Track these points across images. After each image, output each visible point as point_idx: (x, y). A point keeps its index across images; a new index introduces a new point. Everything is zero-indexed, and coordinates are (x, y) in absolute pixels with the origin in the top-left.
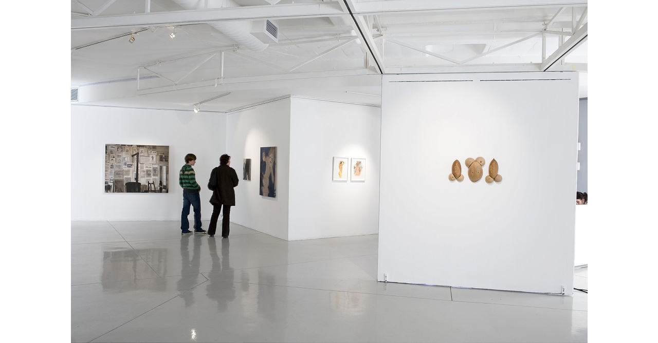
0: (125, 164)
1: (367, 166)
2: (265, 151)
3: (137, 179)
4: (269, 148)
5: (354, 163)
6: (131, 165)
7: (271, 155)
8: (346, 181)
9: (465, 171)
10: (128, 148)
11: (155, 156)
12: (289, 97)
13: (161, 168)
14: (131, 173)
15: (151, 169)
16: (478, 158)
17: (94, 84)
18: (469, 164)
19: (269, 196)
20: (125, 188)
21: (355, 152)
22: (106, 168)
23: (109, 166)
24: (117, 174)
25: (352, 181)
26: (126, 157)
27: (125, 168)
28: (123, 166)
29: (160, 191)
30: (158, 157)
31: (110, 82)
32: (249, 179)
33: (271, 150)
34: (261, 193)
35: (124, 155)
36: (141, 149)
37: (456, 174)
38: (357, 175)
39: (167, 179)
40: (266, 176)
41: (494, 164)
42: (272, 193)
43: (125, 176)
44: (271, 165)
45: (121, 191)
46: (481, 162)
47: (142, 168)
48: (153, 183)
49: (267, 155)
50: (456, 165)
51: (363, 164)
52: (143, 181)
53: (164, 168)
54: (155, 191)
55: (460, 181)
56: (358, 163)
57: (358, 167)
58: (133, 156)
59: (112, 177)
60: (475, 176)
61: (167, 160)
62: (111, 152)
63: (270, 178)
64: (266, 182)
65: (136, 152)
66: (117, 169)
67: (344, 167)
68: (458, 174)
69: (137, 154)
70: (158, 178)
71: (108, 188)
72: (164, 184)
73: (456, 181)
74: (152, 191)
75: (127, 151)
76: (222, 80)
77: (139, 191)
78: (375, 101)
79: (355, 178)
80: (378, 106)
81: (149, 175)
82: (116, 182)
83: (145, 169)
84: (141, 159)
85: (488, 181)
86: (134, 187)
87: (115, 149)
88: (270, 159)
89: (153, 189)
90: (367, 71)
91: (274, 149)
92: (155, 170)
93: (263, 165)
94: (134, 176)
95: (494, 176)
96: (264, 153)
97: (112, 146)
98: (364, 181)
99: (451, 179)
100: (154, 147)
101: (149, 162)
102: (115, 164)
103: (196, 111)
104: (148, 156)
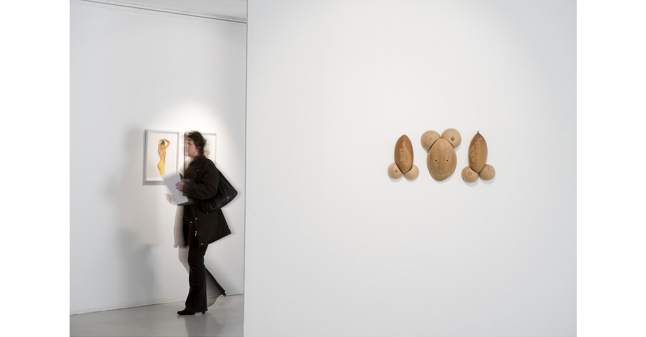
9: (420, 158)
16: (447, 132)
18: (429, 143)
37: (402, 165)
41: (478, 142)
46: (452, 138)
50: (403, 146)
55: (411, 178)
60: (440, 169)
68: (406, 165)
73: (403, 179)
78: (236, 11)
80: (243, 21)
85: (467, 178)
95: (478, 168)
99: (393, 175)
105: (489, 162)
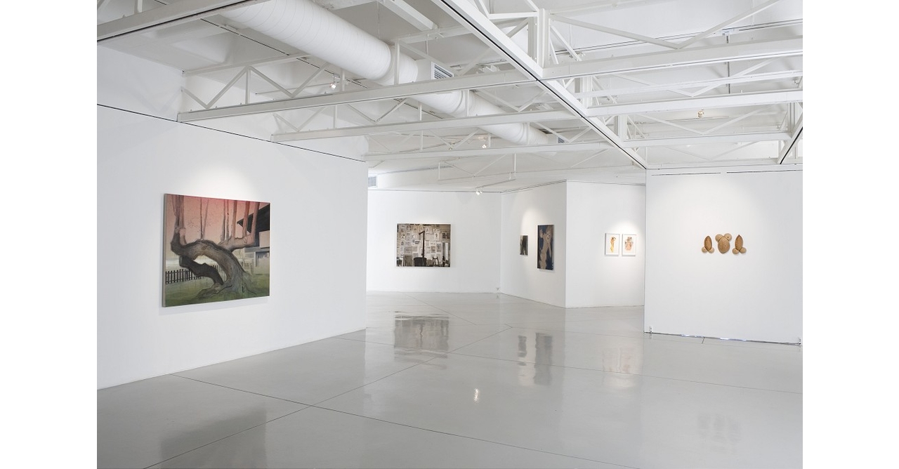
0: (414, 241)
1: (637, 241)
2: (543, 229)
3: (423, 254)
4: (546, 226)
5: (625, 238)
6: (419, 242)
7: (548, 232)
8: (618, 256)
9: (715, 245)
10: (416, 227)
11: (438, 234)
12: (565, 181)
13: (444, 244)
14: (418, 249)
15: (436, 245)
16: (726, 235)
17: (392, 172)
18: (718, 239)
19: (546, 269)
20: (413, 263)
21: (626, 229)
22: (398, 245)
23: (400, 243)
24: (407, 250)
25: (623, 256)
26: (414, 235)
27: (413, 245)
28: (412, 243)
29: (443, 266)
30: (441, 235)
31: (406, 171)
32: (527, 254)
33: (548, 227)
34: (539, 267)
35: (412, 233)
36: (427, 228)
37: (707, 247)
38: (628, 249)
39: (449, 255)
40: (544, 250)
41: (739, 239)
42: (550, 266)
43: (413, 252)
44: (549, 241)
45: (410, 265)
46: (728, 237)
47: (428, 244)
48: (437, 258)
49: (544, 232)
50: (708, 240)
51: (634, 240)
52: (428, 256)
53: (447, 244)
54: (438, 266)
55: (711, 252)
56: (629, 239)
57: (629, 244)
58: (420, 234)
59: (403, 252)
60: (723, 249)
61: (449, 238)
62: (402, 231)
63: (548, 253)
64: (544, 257)
65: (423, 230)
66: (407, 246)
67: (616, 242)
68: (709, 247)
69: (424, 232)
70: (441, 253)
71: (399, 263)
72: (447, 259)
73: (708, 253)
74: (436, 266)
75: (415, 229)
76: (515, 174)
77: (425, 266)
78: (643, 182)
79: (626, 252)
80: (644, 185)
81: (433, 251)
82: (406, 257)
83: (430, 245)
84: (427, 237)
85: (734, 252)
86: (421, 262)
87: (405, 228)
88: (548, 236)
89: (437, 264)
90: (634, 167)
91: (552, 226)
92: (438, 246)
93: (540, 241)
94: (421, 252)
95: (739, 249)
96: (541, 231)
97: (403, 225)
98: (634, 256)
99: (703, 251)
100: (438, 226)
101: (434, 239)
102: (405, 241)
103: (478, 193)
104: (433, 234)
105: (743, 246)
